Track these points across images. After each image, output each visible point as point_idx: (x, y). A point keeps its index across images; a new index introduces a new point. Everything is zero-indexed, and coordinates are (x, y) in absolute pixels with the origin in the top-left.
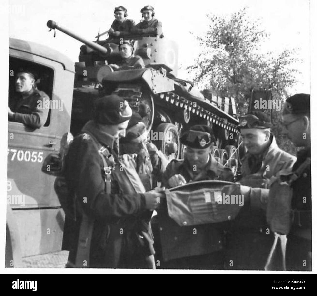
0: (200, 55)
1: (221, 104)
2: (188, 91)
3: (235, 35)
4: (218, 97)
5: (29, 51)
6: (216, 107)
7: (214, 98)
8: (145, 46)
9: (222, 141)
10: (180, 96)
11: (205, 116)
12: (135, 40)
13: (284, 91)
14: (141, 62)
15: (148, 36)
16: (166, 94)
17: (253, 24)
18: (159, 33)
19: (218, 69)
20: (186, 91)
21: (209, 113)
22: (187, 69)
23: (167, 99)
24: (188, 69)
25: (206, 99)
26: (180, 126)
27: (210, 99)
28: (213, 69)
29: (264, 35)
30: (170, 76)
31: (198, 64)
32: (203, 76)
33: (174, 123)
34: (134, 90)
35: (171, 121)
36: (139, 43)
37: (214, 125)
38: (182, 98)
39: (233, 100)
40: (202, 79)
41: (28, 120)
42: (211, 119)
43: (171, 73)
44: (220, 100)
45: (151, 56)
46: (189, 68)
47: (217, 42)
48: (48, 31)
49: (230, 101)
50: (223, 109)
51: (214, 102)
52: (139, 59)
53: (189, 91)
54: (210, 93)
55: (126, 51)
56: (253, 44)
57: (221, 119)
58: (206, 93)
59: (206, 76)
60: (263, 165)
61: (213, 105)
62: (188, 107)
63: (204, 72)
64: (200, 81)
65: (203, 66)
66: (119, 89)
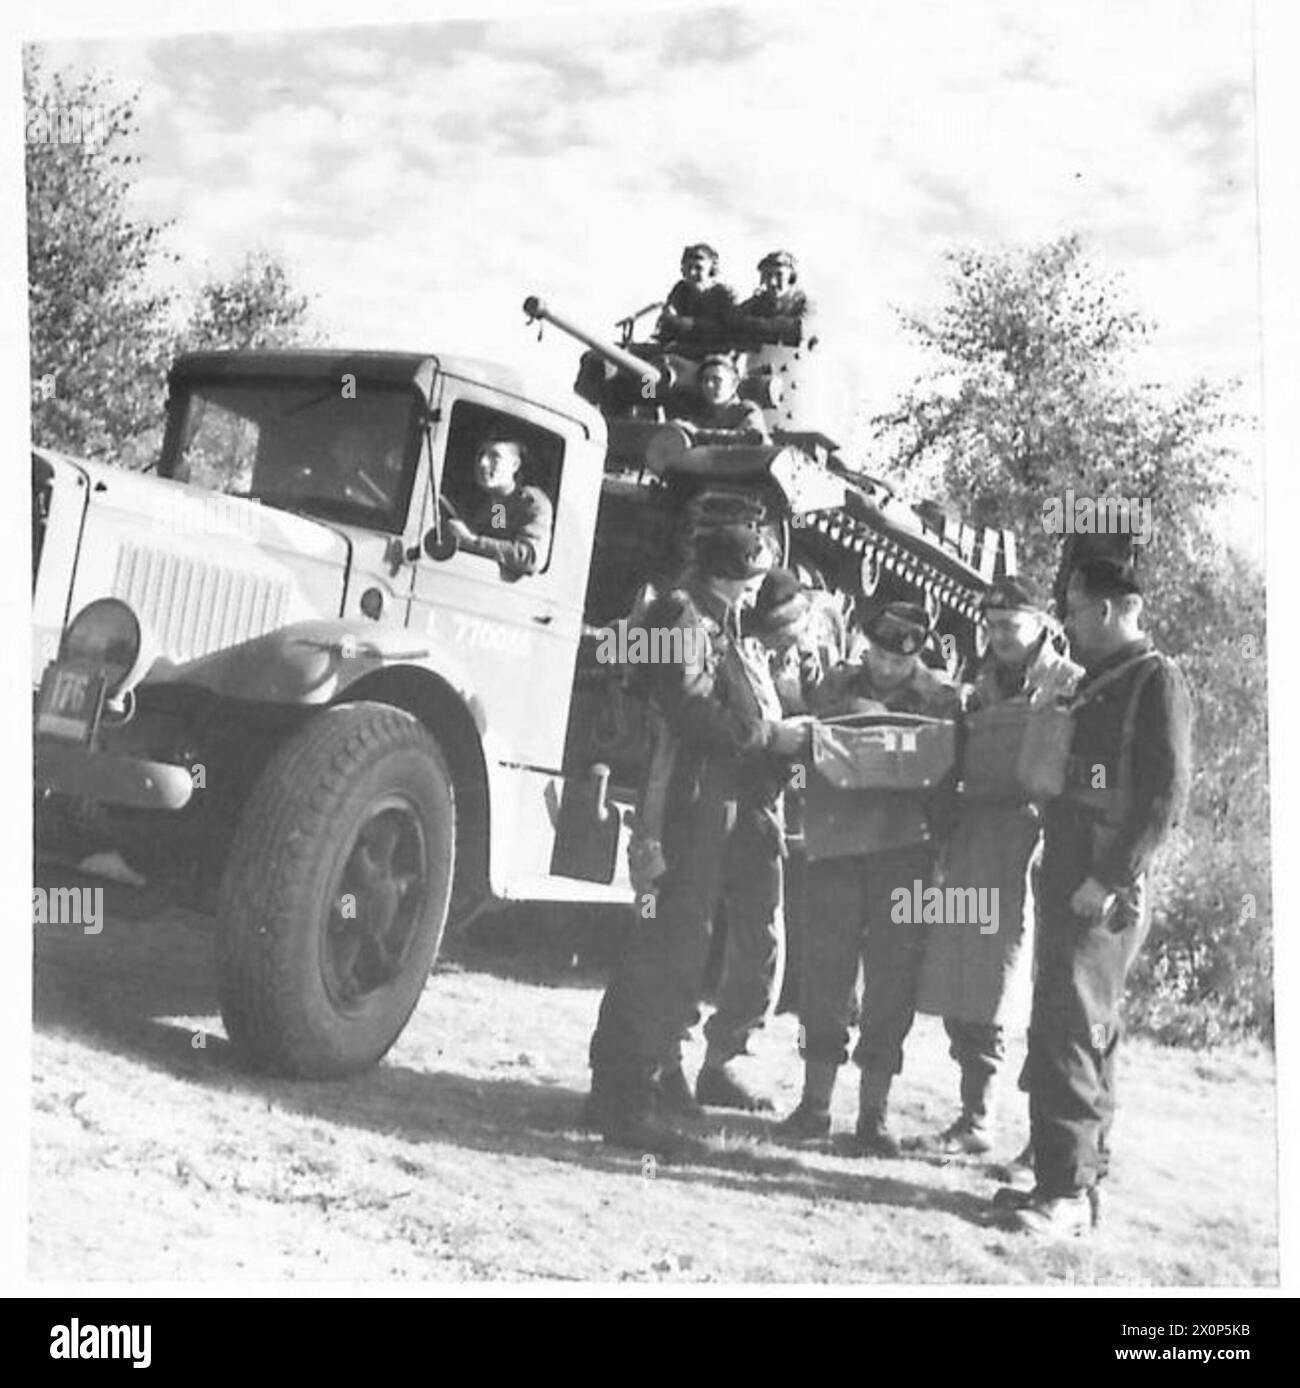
0: (918, 380)
1: (971, 548)
2: (877, 508)
3: (1040, 323)
4: (966, 528)
5: (519, 394)
6: (954, 556)
7: (951, 530)
8: (768, 371)
9: (965, 660)
10: (857, 520)
11: (919, 580)
12: (739, 351)
13: (1191, 520)
14: (758, 420)
15: (775, 343)
16: (820, 515)
17: (1103, 290)
18: (807, 332)
19: (974, 430)
20: (873, 509)
21: (931, 571)
22: (872, 423)
23: (823, 526)
24: (876, 424)
25: (928, 531)
26: (847, 604)
27: (940, 530)
28: (957, 431)
29: (1138, 329)
30: (835, 466)
31: (910, 409)
32: (924, 451)
33: (833, 592)
34: (746, 500)
35: (824, 586)
36: (749, 362)
37: (945, 606)
38: (862, 524)
39: (1010, 538)
40: (920, 458)
41: (509, 555)
42: (937, 591)
43: (836, 454)
44: (970, 535)
45: (781, 398)
46: (878, 420)
47: (979, 343)
48: (524, 323)
49: (1001, 544)
50: (977, 563)
51: (950, 542)
52: (751, 410)
53: (881, 507)
54: (941, 512)
55: (717, 387)
56: (1099, 353)
57: (968, 592)
58: (928, 512)
59: (934, 452)
60: (1027, 683)
61: (945, 549)
62: (875, 552)
63: (928, 438)
64: (913, 467)
65: (928, 416)
66: (708, 495)
